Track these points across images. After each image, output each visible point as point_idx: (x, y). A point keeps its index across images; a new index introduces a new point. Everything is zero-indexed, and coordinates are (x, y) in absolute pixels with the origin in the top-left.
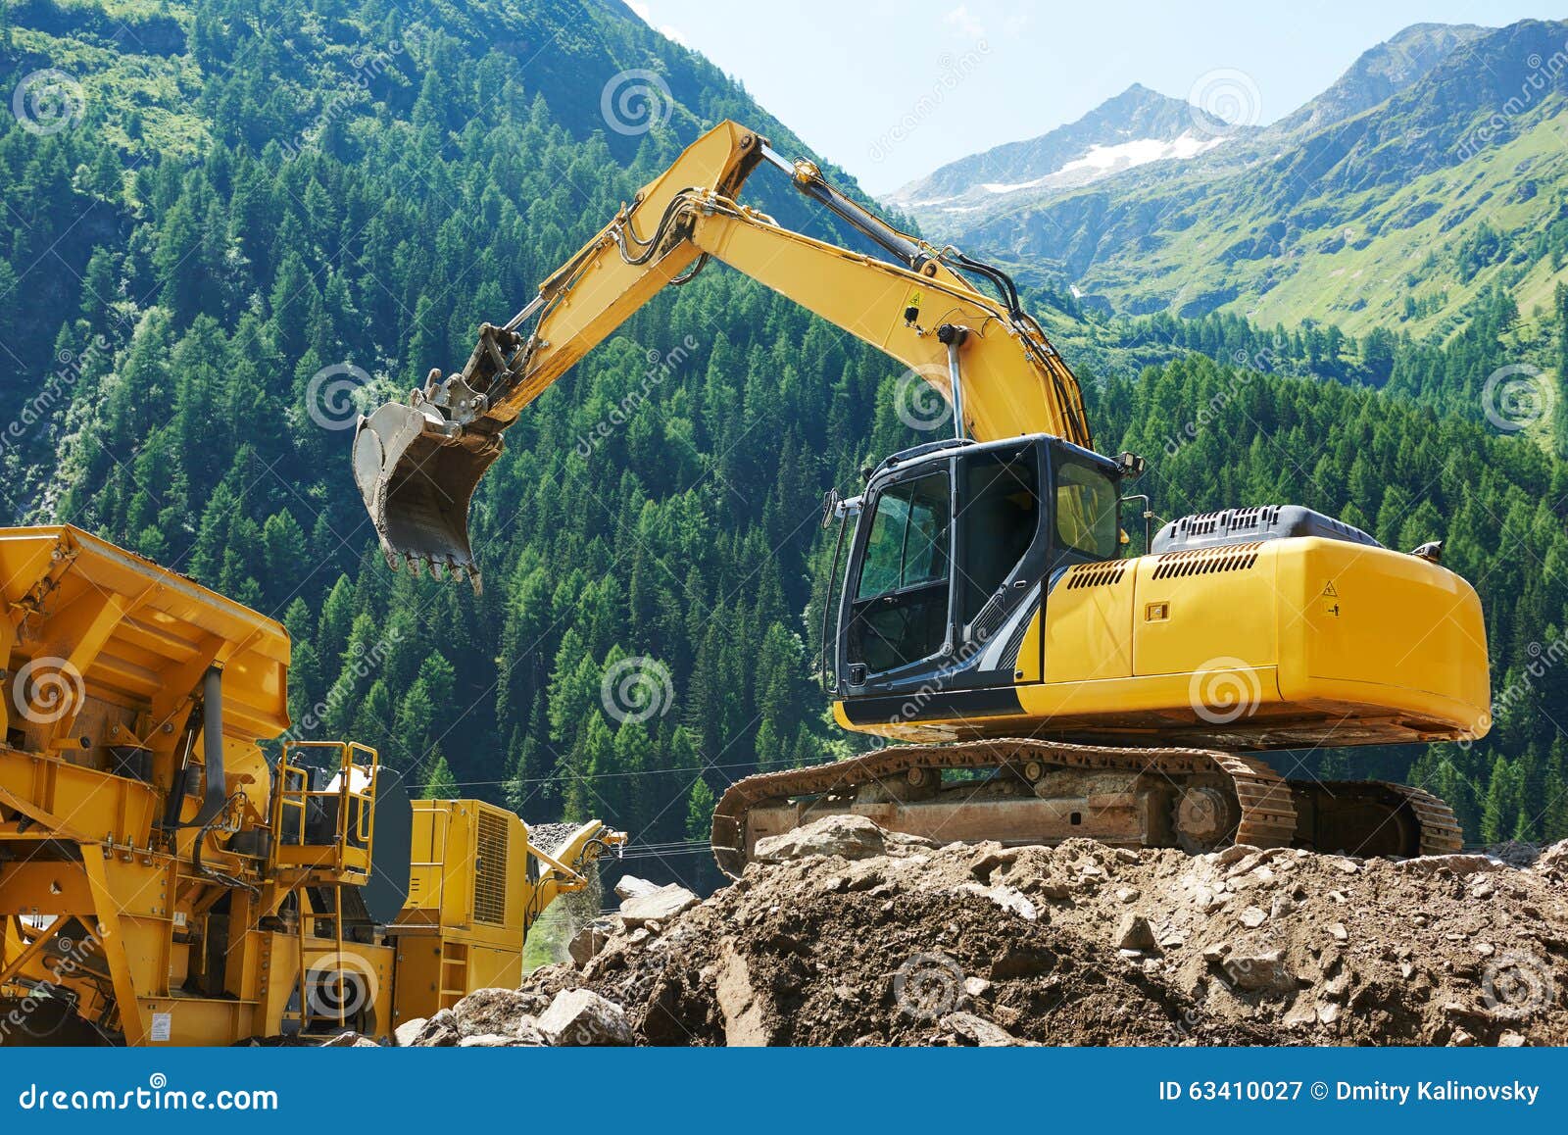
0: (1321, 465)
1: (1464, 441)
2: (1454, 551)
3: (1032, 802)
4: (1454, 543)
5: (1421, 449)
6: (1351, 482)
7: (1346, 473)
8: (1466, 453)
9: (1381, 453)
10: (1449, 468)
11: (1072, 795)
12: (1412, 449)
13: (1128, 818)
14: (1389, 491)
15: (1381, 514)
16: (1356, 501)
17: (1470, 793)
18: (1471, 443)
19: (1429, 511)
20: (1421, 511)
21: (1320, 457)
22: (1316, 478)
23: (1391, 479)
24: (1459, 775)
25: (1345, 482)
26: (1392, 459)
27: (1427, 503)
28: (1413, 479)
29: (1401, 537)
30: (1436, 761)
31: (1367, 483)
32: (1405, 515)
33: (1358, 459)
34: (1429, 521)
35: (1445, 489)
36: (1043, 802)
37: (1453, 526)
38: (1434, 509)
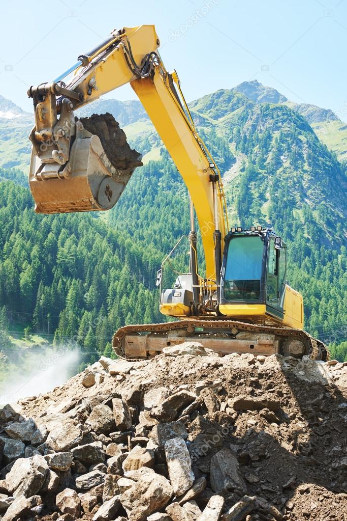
0: (44, 220)
1: (85, 218)
2: (80, 250)
3: (236, 341)
4: (80, 248)
5: (73, 219)
6: (52, 226)
7: (51, 223)
8: (86, 222)
9: (62, 219)
10: (81, 226)
11: (250, 339)
12: (71, 219)
13: (271, 348)
14: (63, 230)
15: (60, 237)
16: (54, 232)
17: (76, 321)
18: (87, 219)
19: (74, 237)
20: (72, 237)
21: (44, 217)
22: (42, 223)
23: (64, 226)
24: (74, 315)
25: (50, 226)
26: (65, 221)
27: (73, 235)
28: (70, 227)
29: (65, 244)
30: (68, 311)
31: (57, 227)
32: (67, 238)
33: (55, 219)
34: (73, 240)
35: (79, 232)
36: (239, 341)
37: (80, 243)
38: (75, 237)
